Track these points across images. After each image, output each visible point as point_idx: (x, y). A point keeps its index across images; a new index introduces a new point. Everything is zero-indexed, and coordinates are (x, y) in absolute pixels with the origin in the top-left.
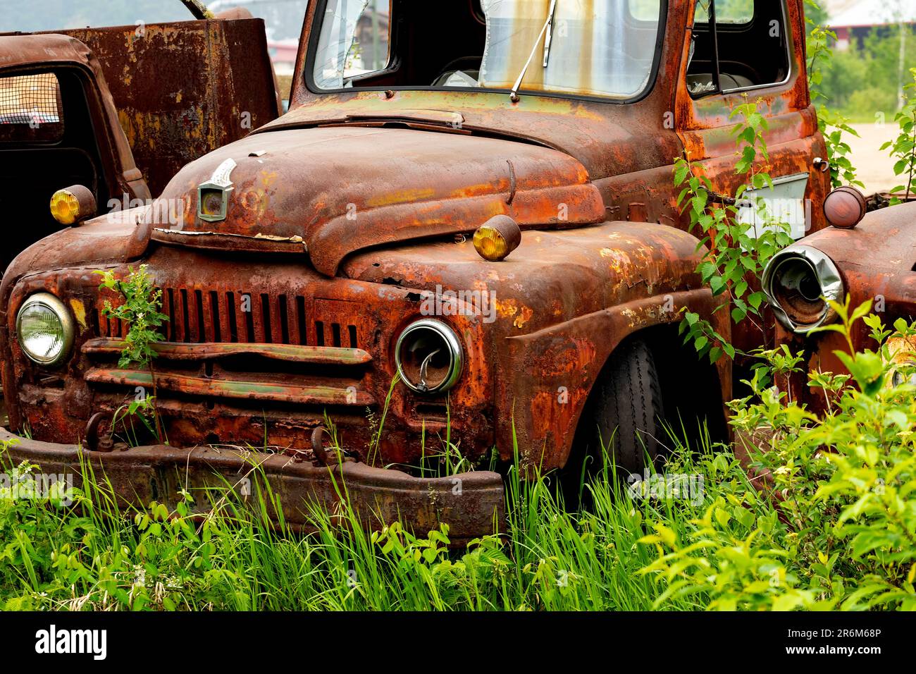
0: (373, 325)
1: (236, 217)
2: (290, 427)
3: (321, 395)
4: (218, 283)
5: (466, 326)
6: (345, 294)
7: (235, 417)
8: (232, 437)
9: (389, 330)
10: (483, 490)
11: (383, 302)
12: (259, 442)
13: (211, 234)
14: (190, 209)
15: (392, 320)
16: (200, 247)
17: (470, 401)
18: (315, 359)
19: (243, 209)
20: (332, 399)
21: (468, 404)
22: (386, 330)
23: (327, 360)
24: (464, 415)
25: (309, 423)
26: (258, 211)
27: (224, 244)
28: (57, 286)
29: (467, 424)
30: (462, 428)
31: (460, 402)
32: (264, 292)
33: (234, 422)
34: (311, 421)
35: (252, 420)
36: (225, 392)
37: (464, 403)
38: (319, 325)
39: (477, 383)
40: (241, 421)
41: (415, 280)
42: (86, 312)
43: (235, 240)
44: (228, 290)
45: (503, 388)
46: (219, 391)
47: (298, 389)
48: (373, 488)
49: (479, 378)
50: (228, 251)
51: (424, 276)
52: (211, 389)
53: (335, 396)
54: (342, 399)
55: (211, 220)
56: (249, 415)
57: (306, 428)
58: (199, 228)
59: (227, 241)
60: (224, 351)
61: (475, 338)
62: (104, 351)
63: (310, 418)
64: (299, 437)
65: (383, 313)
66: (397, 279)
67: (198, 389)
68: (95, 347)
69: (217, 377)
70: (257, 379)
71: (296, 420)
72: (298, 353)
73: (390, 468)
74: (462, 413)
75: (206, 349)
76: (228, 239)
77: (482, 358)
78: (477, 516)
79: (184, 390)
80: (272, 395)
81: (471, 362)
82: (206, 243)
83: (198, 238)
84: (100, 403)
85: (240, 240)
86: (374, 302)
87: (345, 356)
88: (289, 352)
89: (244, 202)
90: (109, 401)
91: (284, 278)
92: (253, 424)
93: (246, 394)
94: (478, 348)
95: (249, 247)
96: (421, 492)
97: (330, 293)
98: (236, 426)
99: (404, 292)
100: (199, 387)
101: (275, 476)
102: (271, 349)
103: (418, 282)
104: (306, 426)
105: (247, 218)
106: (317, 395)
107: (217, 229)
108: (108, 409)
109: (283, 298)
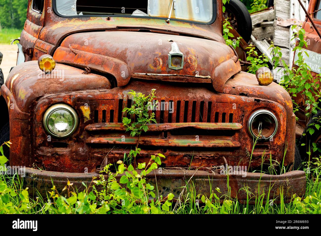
0: (241, 113)
1: (187, 68)
2: (200, 158)
3: (218, 144)
4: (174, 97)
5: (280, 112)
6: (229, 100)
7: (177, 155)
8: (173, 164)
9: (247, 115)
10: (300, 178)
11: (245, 103)
12: (185, 165)
13: (177, 75)
14: (163, 64)
15: (248, 110)
16: (171, 81)
17: (280, 143)
18: (218, 128)
19: (190, 65)
20: (223, 145)
21: (279, 144)
22: (246, 115)
23: (224, 128)
24: (277, 148)
25: (209, 156)
26: (195, 65)
27: (182, 79)
28: (72, 101)
29: (277, 152)
30: (275, 154)
31: (275, 143)
32: (195, 100)
33: (176, 157)
34: (210, 155)
35: (185, 156)
36: (177, 145)
37: (277, 143)
38: (217, 114)
39: (283, 135)
40: (179, 157)
41: (253, 93)
42: (91, 112)
43: (187, 78)
44: (178, 100)
45: (289, 137)
46: (174, 144)
47: (207, 142)
48: (255, 181)
49: (284, 133)
50: (184, 83)
51: (256, 92)
52: (170, 143)
53: (225, 144)
54: (228, 145)
55: (177, 69)
56: (183, 154)
57: (207, 158)
58: (169, 72)
59: (184, 78)
60: (176, 126)
61: (284, 116)
62: (103, 129)
63: (209, 154)
64: (203, 162)
65: (245, 108)
66: (245, 93)
67: (163, 144)
68: (98, 127)
69: (169, 138)
70: (188, 138)
71: (203, 155)
72: (209, 126)
73: (256, 172)
74: (276, 147)
75: (166, 126)
76: (185, 77)
77: (285, 125)
78: (298, 189)
79: (154, 145)
80: (197, 144)
81: (282, 127)
82: (173, 79)
83: (169, 77)
84: (94, 153)
85: (189, 78)
86: (241, 103)
87: (232, 126)
88: (206, 126)
89: (189, 61)
90: (99, 152)
91: (201, 94)
92: (184, 158)
93: (186, 145)
94: (284, 121)
95: (193, 81)
96: (279, 181)
97: (222, 100)
98: (177, 159)
99: (253, 99)
100: (163, 143)
101: (201, 179)
102: (198, 125)
103: (255, 94)
104: (208, 157)
105: (191, 68)
106: (216, 144)
107: (179, 73)
108: (99, 155)
109: (203, 103)
